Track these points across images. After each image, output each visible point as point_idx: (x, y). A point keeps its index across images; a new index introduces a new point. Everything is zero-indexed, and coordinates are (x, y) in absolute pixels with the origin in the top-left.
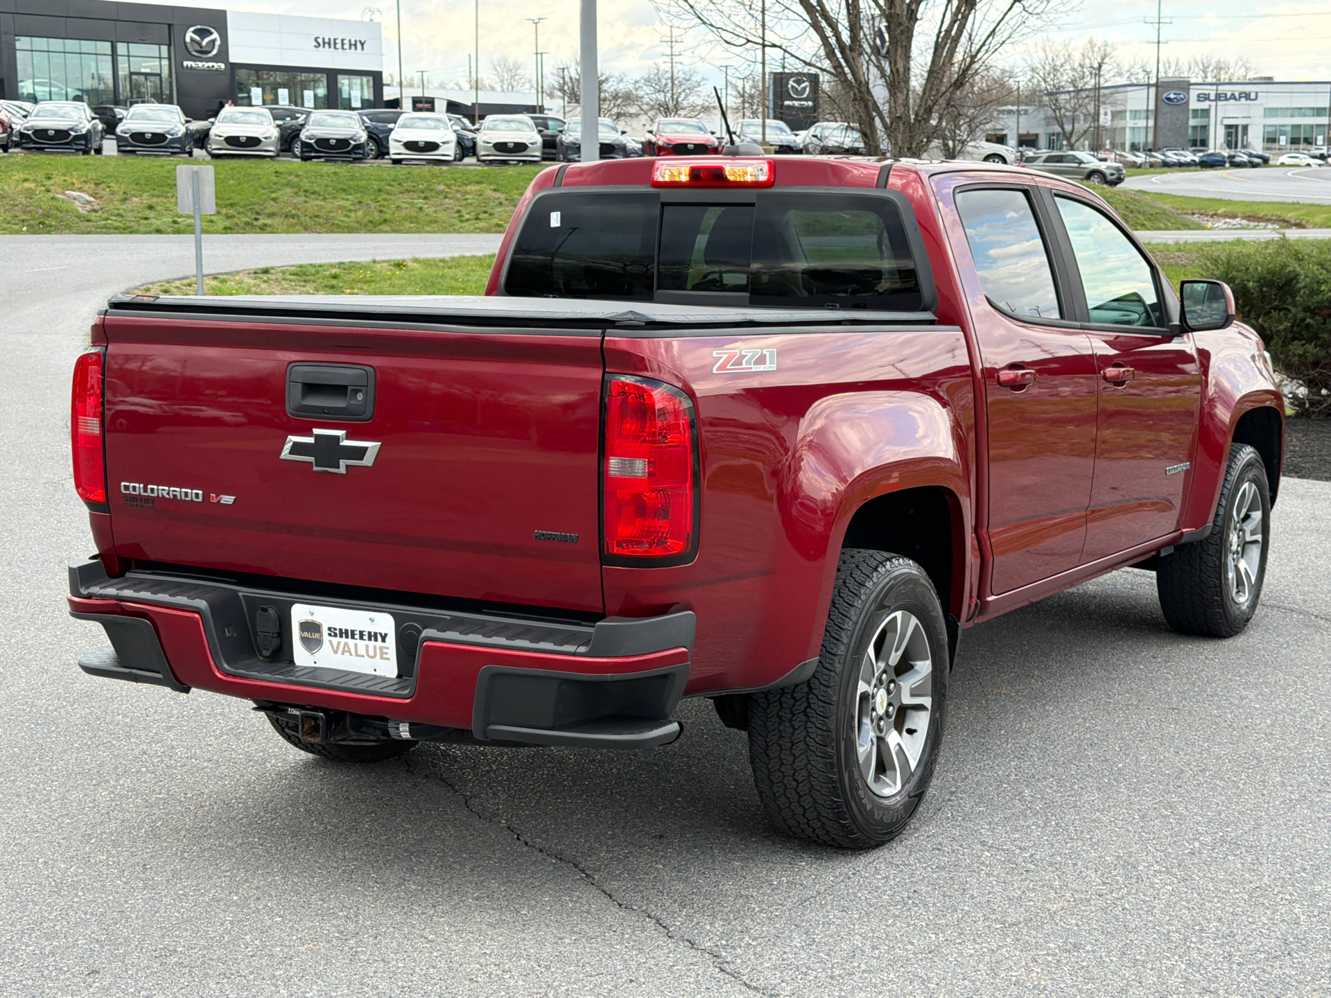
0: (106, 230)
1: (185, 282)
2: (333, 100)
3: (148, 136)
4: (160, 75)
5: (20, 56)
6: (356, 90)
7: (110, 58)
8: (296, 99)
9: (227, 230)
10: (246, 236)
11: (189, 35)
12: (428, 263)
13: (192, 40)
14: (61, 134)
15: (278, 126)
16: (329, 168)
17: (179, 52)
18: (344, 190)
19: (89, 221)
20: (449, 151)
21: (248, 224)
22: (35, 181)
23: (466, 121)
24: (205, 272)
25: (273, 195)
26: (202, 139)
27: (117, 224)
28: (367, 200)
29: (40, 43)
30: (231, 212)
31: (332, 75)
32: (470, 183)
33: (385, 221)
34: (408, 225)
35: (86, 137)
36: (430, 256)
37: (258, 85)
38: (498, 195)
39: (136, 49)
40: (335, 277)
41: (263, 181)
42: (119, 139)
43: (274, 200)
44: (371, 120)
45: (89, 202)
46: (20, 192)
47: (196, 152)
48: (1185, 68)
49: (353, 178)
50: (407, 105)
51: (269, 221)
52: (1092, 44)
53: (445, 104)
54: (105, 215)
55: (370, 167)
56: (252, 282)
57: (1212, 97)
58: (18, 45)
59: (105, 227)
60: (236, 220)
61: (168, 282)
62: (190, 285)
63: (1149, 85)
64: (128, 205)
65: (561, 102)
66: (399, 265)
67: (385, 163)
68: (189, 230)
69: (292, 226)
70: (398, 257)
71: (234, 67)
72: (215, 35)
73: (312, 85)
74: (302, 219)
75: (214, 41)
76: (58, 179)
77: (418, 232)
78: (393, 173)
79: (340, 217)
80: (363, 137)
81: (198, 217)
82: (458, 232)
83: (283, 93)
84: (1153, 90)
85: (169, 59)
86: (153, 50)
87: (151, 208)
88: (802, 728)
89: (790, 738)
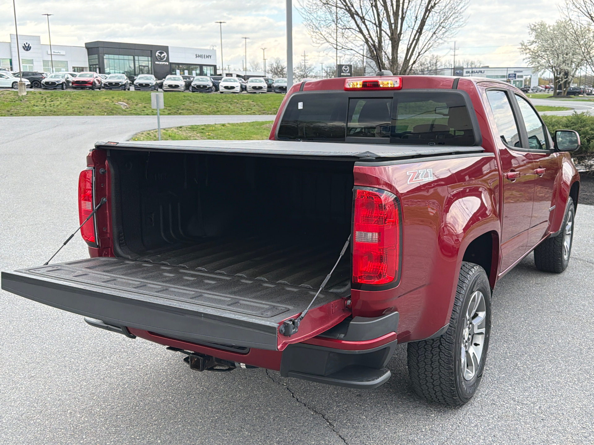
0: (131, 114)
1: (155, 131)
2: (202, 73)
3: (144, 85)
4: (148, 66)
5: (105, 61)
6: (208, 71)
7: (133, 61)
8: (190, 73)
9: (169, 114)
10: (175, 116)
11: (157, 54)
12: (233, 125)
13: (158, 55)
14: (117, 84)
15: (185, 81)
16: (200, 95)
17: (154, 59)
18: (205, 102)
19: (126, 111)
20: (238, 89)
21: (175, 112)
22: (109, 99)
23: (243, 80)
24: (161, 127)
25: (183, 103)
26: (161, 86)
27: (134, 112)
28: (212, 105)
29: (111, 56)
30: (170, 108)
31: (201, 66)
32: (245, 99)
33: (218, 111)
34: (225, 112)
35: (125, 85)
36: (233, 122)
37: (178, 69)
38: (253, 103)
39: (141, 58)
40: (203, 129)
41: (180, 99)
42: (135, 86)
43: (184, 105)
44: (214, 79)
45: (126, 106)
46: (104, 102)
47: (159, 90)
48: (461, 63)
49: (208, 98)
50: (224, 75)
51: (182, 111)
52: (433, 56)
53: (236, 75)
54: (131, 110)
55: (213, 94)
56: (176, 131)
57: (470, 72)
58: (105, 57)
59: (131, 113)
60: (171, 111)
61: (149, 131)
62: (156, 132)
63: (452, 69)
64: (138, 106)
65: (271, 75)
66: (223, 125)
67: (218, 93)
68: (156, 114)
69: (190, 113)
70: (223, 123)
71: (171, 64)
72: (165, 54)
73: (196, 69)
74: (192, 111)
75: (165, 56)
76: (116, 98)
77: (229, 114)
78: (220, 96)
79: (204, 110)
80: (211, 85)
81: (158, 110)
82: (241, 114)
83: (186, 72)
84: (453, 70)
85: (151, 61)
86: (146, 58)
87: (145, 107)
88: (437, 355)
89: (431, 359)
